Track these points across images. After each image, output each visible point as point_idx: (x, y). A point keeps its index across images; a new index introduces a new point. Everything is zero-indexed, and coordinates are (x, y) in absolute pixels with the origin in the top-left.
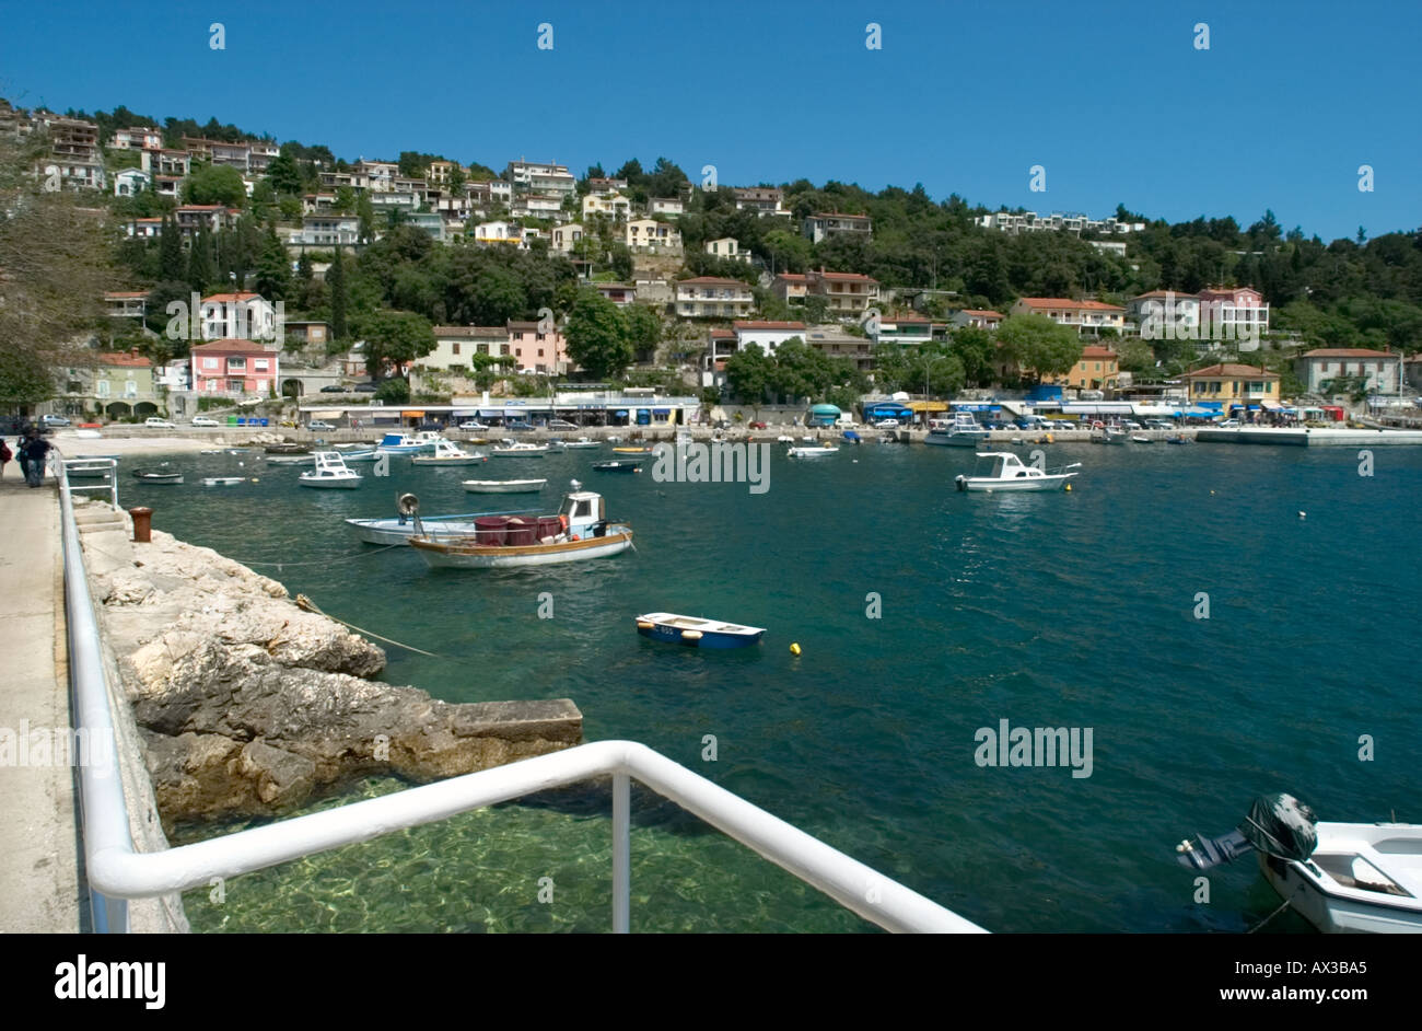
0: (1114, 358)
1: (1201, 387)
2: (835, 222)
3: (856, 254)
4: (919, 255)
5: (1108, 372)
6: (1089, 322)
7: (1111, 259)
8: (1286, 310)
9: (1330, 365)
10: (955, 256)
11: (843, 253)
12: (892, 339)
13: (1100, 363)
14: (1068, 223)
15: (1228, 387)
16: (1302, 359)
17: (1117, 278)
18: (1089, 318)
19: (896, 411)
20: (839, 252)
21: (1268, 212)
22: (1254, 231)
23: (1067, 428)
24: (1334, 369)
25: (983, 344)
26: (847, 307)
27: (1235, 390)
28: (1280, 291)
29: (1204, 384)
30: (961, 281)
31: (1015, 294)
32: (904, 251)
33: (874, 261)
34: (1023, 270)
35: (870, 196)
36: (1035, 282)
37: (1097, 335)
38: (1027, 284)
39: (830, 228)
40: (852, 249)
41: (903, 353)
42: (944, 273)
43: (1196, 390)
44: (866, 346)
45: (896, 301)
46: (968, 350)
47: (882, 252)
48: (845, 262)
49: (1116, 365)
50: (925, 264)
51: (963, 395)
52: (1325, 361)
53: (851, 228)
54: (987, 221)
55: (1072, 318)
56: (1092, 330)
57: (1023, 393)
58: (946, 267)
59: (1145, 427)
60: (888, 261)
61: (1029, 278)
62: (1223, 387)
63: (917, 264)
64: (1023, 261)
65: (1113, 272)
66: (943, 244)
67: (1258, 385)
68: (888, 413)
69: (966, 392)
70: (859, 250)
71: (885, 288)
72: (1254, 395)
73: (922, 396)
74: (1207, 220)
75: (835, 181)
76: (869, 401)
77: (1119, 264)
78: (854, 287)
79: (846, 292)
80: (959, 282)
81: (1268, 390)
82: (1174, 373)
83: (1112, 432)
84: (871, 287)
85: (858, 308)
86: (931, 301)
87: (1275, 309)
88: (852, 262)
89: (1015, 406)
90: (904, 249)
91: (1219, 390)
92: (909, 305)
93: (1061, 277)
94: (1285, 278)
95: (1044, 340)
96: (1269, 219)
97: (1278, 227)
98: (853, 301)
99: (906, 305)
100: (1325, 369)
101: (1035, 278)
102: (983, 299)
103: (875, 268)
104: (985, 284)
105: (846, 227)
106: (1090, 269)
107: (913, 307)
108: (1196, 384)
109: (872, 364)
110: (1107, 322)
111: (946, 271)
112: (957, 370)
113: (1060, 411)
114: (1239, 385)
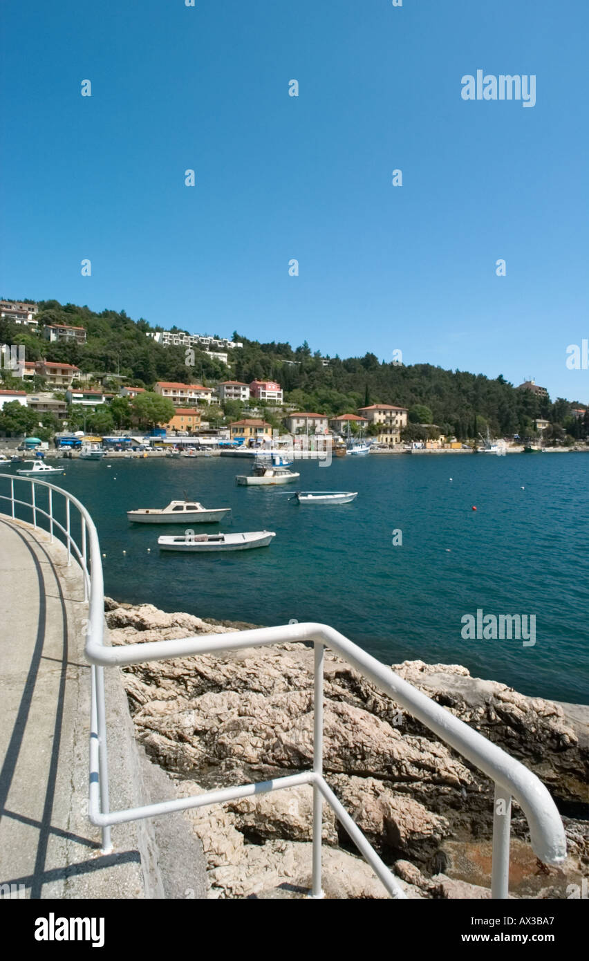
0: (199, 415)
1: (236, 430)
2: (63, 330)
3: (72, 351)
4: (109, 354)
5: (195, 422)
6: (194, 396)
7: (216, 363)
8: (291, 393)
9: (300, 420)
10: (130, 356)
11: (65, 350)
12: (79, 402)
13: (191, 417)
14: (202, 340)
15: (247, 431)
16: (289, 417)
17: (218, 372)
18: (193, 394)
19: (73, 441)
20: (62, 349)
21: (305, 341)
22: (299, 350)
23: (158, 450)
24: (302, 423)
25: (125, 407)
26: (59, 382)
27: (251, 432)
28: (292, 384)
29: (237, 429)
30: (131, 370)
31: (158, 379)
32: (100, 352)
33: (83, 356)
34: (164, 367)
35: (94, 314)
36: (171, 373)
37: (196, 403)
38: (167, 374)
39: (61, 334)
40: (70, 348)
41: (86, 409)
42: (123, 365)
43: (233, 432)
44: (64, 406)
45: (92, 379)
46: (117, 410)
47: (88, 351)
48: (65, 355)
49: (199, 419)
50: (112, 360)
51: (114, 433)
52: (298, 418)
53: (74, 335)
54: (157, 337)
55: (184, 394)
56: (194, 399)
57: (147, 432)
58: (125, 362)
59: (198, 449)
60: (91, 356)
61: (168, 371)
62: (245, 430)
63: (108, 359)
64: (164, 361)
65: (216, 369)
66: (125, 349)
67: (261, 430)
68: (68, 443)
69: (116, 431)
70: (74, 349)
71: (86, 372)
72: (259, 435)
73: (91, 433)
74: (276, 343)
75: (72, 303)
76: (61, 435)
77: (220, 365)
78: (64, 371)
79: (59, 374)
80: (130, 371)
81: (267, 432)
82: (227, 423)
83: (173, 452)
84: (75, 372)
85: (66, 383)
86: (111, 381)
87: (286, 392)
88: (70, 355)
89: (139, 439)
90: (101, 350)
91: (243, 432)
92: (100, 382)
93: (184, 372)
94: (294, 377)
95: (156, 406)
96: (306, 345)
97: (309, 350)
98: (63, 379)
99: (98, 382)
100: (298, 422)
101: (171, 370)
102: (140, 381)
103: (83, 360)
104: (141, 373)
105: (70, 333)
106: (204, 367)
107: (102, 384)
108: (234, 429)
109: (67, 416)
110: (203, 396)
111: (125, 363)
112: (109, 420)
113: (162, 442)
114: (253, 430)
